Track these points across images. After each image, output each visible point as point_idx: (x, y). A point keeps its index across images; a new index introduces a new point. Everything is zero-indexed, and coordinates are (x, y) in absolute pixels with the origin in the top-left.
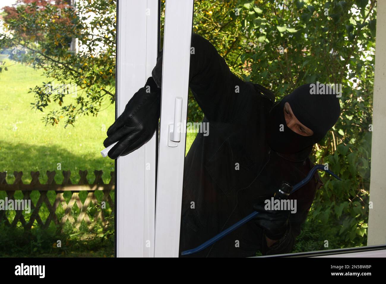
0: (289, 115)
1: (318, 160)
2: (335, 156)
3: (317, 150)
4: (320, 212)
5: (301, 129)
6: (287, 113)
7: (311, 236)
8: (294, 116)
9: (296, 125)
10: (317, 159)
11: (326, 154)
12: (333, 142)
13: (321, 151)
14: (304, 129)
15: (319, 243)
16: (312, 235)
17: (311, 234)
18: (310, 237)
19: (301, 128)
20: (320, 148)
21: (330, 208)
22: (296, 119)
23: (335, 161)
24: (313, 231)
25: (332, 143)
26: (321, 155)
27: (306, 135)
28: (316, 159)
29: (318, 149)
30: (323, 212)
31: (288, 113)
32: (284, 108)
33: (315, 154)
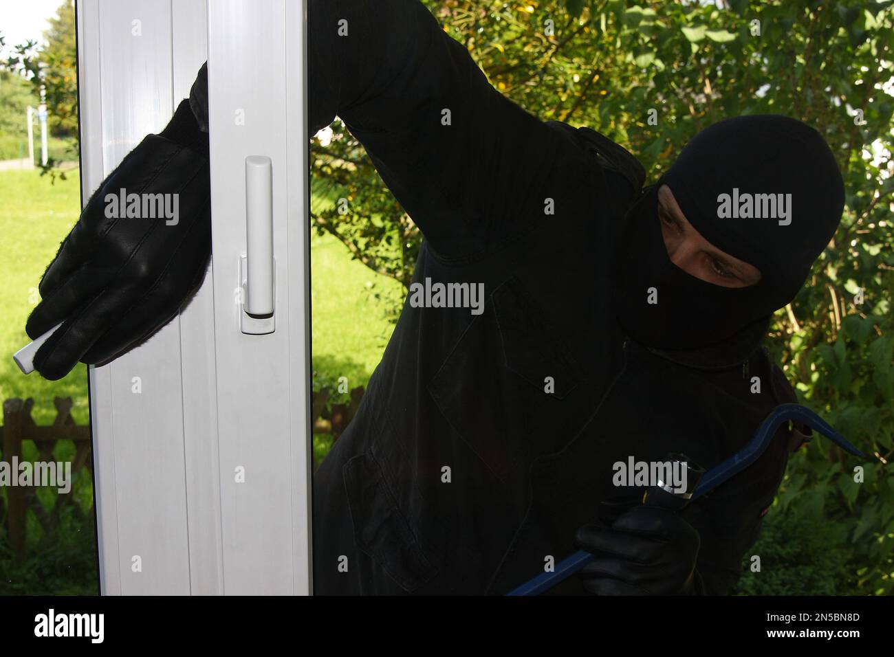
0: (673, 225)
1: (797, 356)
2: (836, 348)
3: (794, 332)
4: (802, 492)
5: (718, 267)
6: (669, 220)
7: (778, 555)
8: (688, 227)
9: (699, 253)
10: (795, 352)
11: (816, 339)
12: (833, 311)
13: (803, 334)
14: (727, 264)
15: (802, 573)
16: (783, 552)
17: (778, 547)
18: (777, 557)
19: (716, 260)
20: (801, 327)
21: (827, 481)
22: (697, 235)
23: (836, 359)
24: (784, 541)
25: (831, 315)
26: (803, 344)
27: (738, 285)
28: (792, 354)
29: (796, 328)
30: (807, 491)
31: (672, 218)
32: (659, 207)
33: (790, 340)
